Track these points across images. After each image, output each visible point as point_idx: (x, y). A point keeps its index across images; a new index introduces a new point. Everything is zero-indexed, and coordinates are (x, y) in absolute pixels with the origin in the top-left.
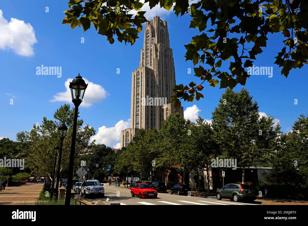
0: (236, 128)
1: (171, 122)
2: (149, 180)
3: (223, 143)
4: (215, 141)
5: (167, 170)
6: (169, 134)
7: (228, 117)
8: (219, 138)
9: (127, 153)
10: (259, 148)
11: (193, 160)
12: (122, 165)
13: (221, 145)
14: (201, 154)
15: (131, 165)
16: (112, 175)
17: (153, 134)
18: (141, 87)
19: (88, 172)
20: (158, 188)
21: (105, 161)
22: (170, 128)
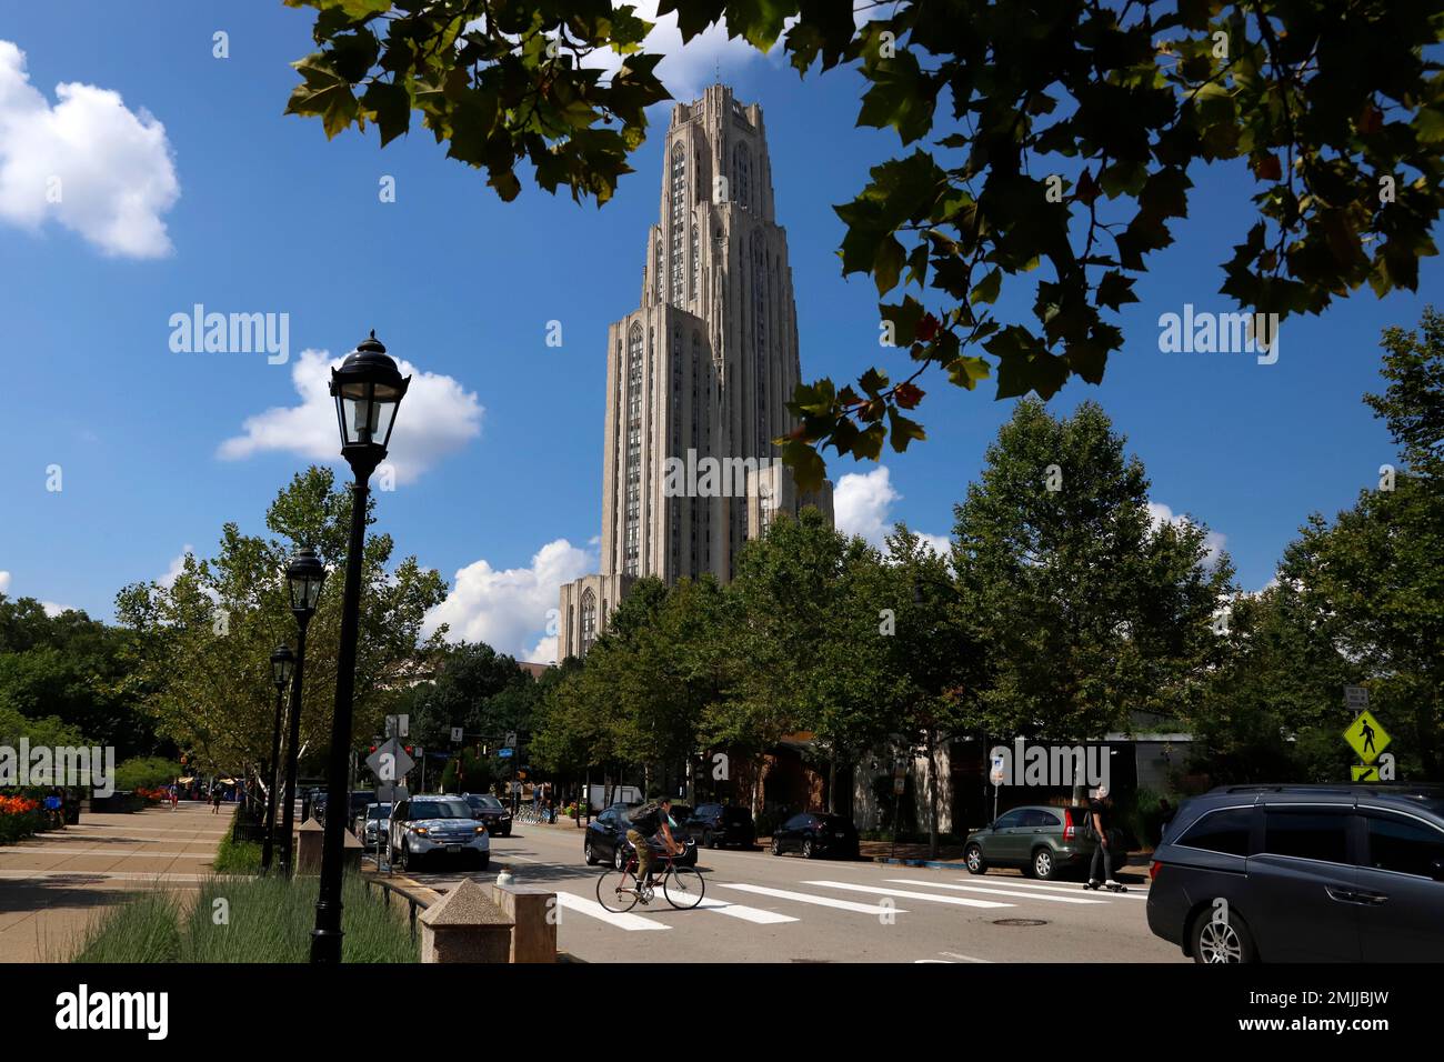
0: (1052, 571)
1: (780, 545)
2: (680, 798)
3: (998, 637)
4: (967, 629)
5: (758, 755)
6: (768, 601)
7: (1023, 528)
8: (982, 619)
9: (588, 683)
10: (1145, 655)
11: (870, 711)
12: (566, 733)
13: (991, 648)
14: (906, 688)
15: (603, 735)
16: (523, 775)
17: (700, 599)
18: (650, 393)
19: (418, 760)
20: (719, 829)
21: (492, 716)
22: (776, 573)
